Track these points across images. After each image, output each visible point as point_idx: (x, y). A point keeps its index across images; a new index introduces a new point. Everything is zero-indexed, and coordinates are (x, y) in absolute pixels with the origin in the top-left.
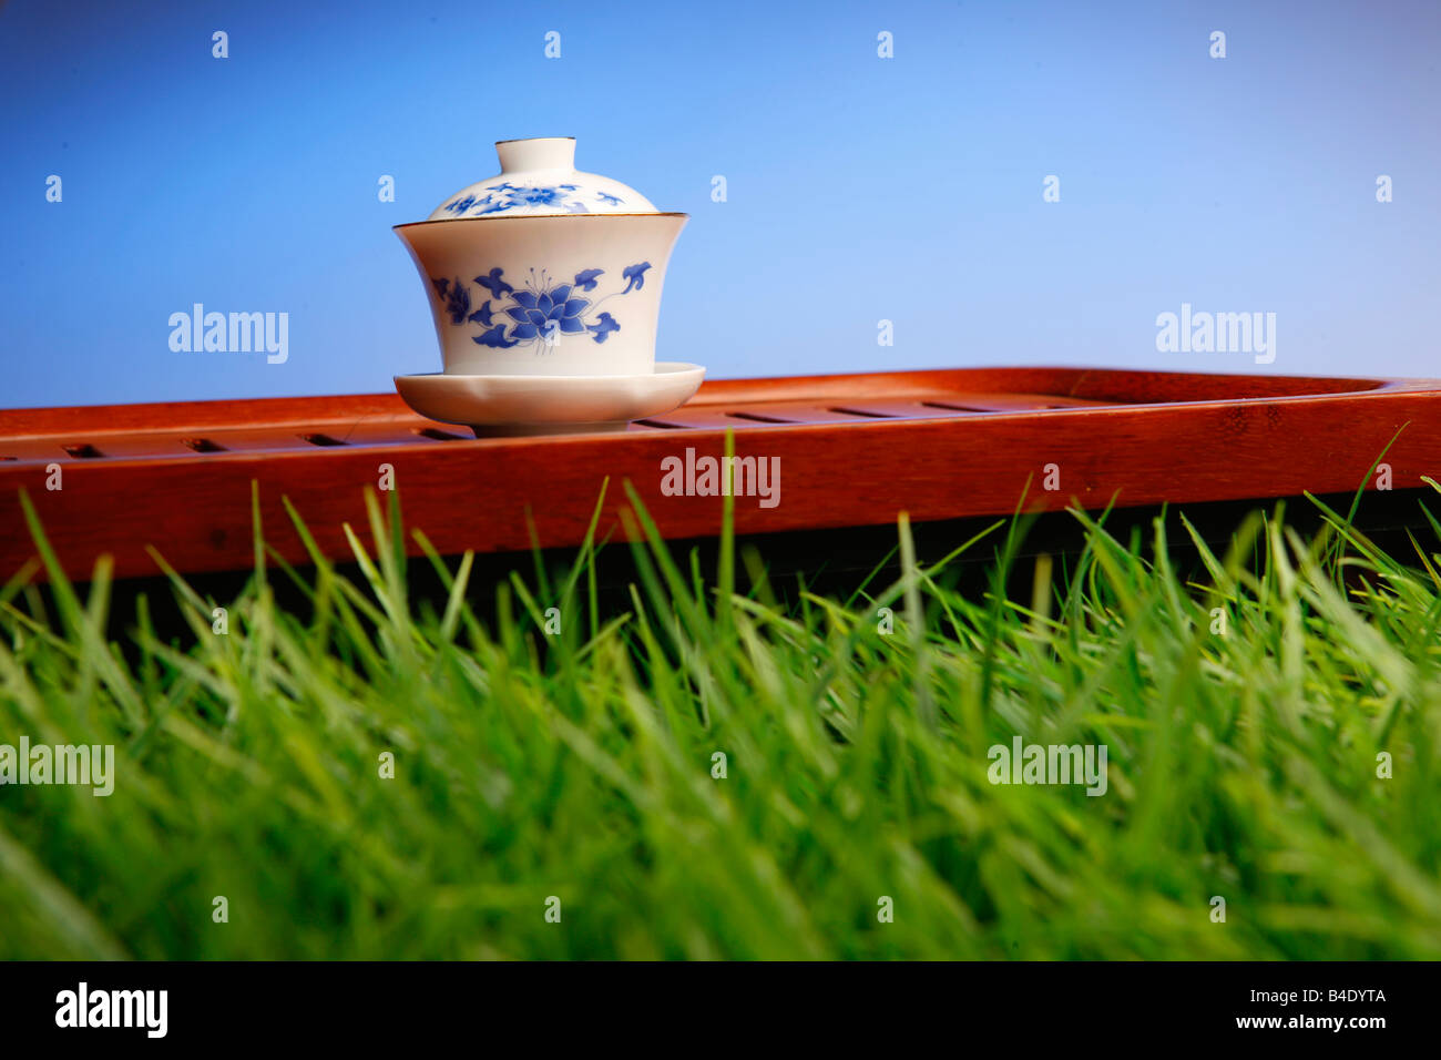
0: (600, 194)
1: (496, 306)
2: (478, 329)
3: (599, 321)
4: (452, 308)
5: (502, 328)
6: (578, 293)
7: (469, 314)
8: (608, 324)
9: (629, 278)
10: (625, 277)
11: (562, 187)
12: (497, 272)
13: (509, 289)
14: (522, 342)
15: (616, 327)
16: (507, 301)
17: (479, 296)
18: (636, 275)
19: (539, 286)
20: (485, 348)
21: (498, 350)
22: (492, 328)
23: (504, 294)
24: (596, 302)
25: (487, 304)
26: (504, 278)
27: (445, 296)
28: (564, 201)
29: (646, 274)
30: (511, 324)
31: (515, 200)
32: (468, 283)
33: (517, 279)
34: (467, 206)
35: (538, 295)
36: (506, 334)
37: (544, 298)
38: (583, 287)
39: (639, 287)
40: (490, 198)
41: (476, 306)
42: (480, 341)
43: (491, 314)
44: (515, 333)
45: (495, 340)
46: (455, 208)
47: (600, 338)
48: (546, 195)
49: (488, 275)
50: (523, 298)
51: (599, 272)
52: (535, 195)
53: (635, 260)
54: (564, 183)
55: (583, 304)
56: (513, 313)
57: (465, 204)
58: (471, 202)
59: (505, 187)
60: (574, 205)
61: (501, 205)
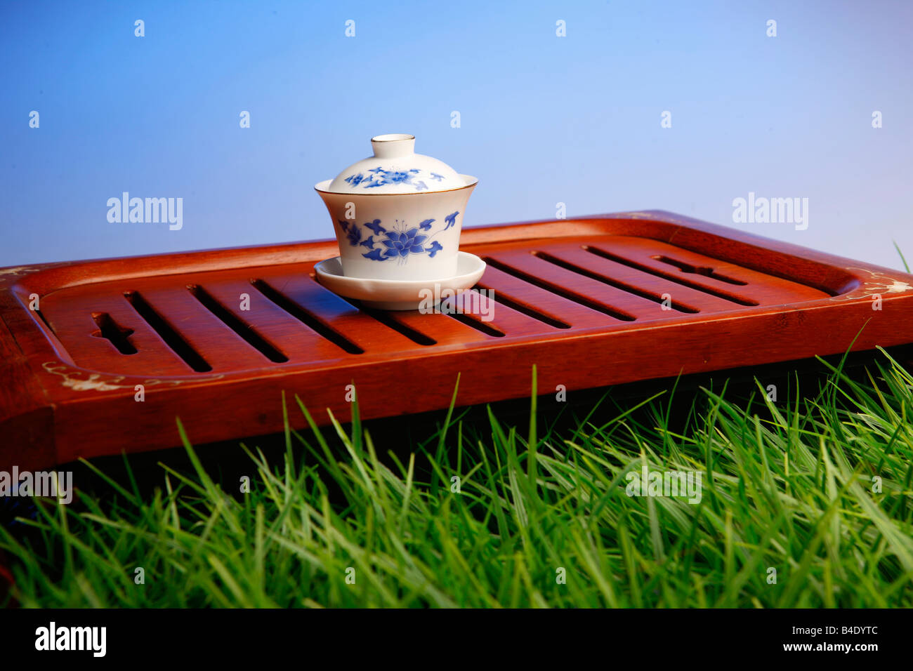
0: (432, 174)
1: (376, 239)
2: (366, 250)
3: (432, 246)
4: (350, 237)
5: (379, 250)
6: (421, 232)
7: (360, 241)
8: (437, 246)
9: (448, 222)
10: (446, 221)
11: (411, 171)
12: (378, 222)
13: (384, 230)
14: (390, 258)
15: (440, 248)
16: (382, 237)
17: (366, 233)
18: (451, 219)
19: (400, 229)
20: (369, 261)
21: (376, 262)
22: (374, 250)
23: (381, 233)
24: (431, 236)
25: (371, 238)
26: (381, 225)
27: (347, 230)
28: (414, 181)
29: (456, 218)
30: (384, 249)
31: (386, 180)
32: (360, 225)
33: (388, 225)
34: (359, 181)
35: (400, 234)
36: (381, 254)
37: (403, 236)
38: (424, 229)
39: (453, 225)
40: (371, 177)
41: (365, 237)
42: (366, 256)
43: (373, 243)
44: (385, 254)
45: (375, 256)
46: (352, 181)
47: (432, 255)
48: (403, 176)
49: (372, 222)
50: (391, 235)
51: (432, 220)
52: (397, 177)
53: (450, 212)
54: (413, 168)
55: (424, 237)
56: (385, 243)
57: (357, 180)
58: (361, 179)
59: (379, 170)
60: (418, 183)
61: (378, 183)
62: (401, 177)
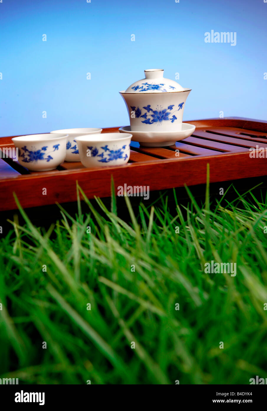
0: (170, 86)
1: (148, 114)
2: (143, 119)
3: (173, 117)
4: (136, 114)
5: (149, 119)
6: (168, 111)
7: (141, 115)
8: (175, 118)
9: (179, 106)
11: (161, 84)
12: (149, 106)
13: (152, 110)
14: (154, 123)
16: (151, 113)
17: (144, 112)
18: (181, 105)
19: (159, 109)
20: (144, 124)
21: (148, 125)
22: (147, 119)
23: (150, 111)
24: (173, 112)
25: (146, 114)
26: (151, 107)
27: (134, 111)
28: (162, 89)
29: (183, 105)
30: (152, 118)
31: (149, 88)
32: (141, 108)
33: (154, 108)
35: (159, 112)
36: (150, 121)
37: (160, 112)
38: (169, 109)
39: (181, 108)
40: (143, 87)
41: (143, 114)
42: (143, 122)
43: (147, 116)
44: (152, 121)
45: (147, 122)
46: (134, 88)
47: (172, 122)
48: (157, 87)
49: (147, 106)
50: (155, 112)
51: (173, 106)
52: (154, 87)
53: (180, 103)
54: (161, 83)
55: (169, 113)
56: (152, 116)
57: (137, 88)
58: (138, 87)
59: (146, 84)
60: (163, 90)
61: (145, 89)
62: (156, 87)
